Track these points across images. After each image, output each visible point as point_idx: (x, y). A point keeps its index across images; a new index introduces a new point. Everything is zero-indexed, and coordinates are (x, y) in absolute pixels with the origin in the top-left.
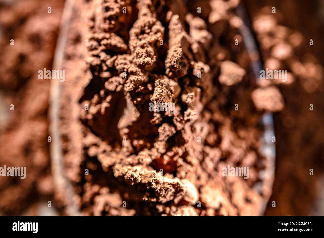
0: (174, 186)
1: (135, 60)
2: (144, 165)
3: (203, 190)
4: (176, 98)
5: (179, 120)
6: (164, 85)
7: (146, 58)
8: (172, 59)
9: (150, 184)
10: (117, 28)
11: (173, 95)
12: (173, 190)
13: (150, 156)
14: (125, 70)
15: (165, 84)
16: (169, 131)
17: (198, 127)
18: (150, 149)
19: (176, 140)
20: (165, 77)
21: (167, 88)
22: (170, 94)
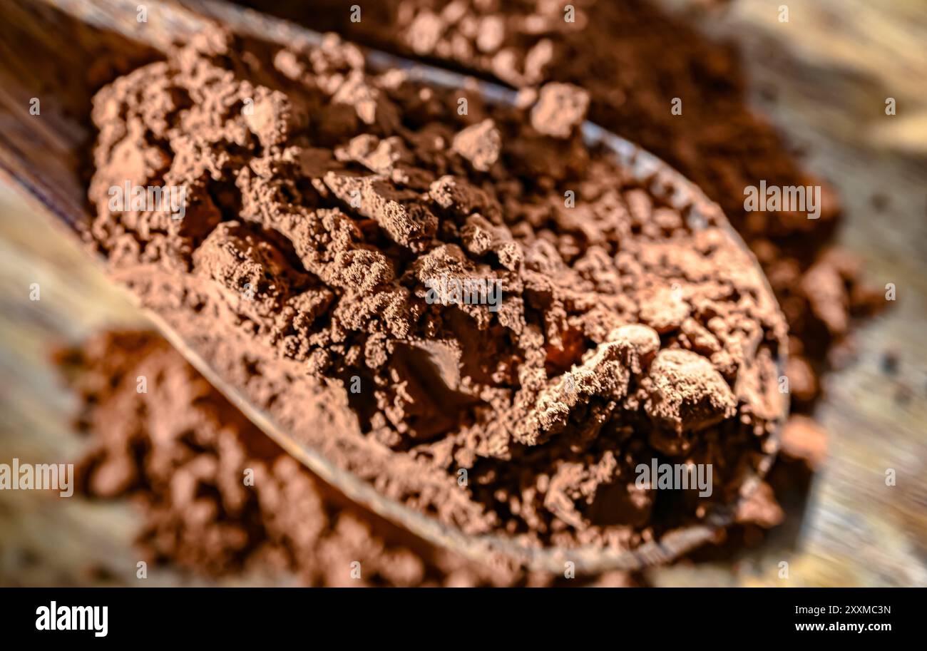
0: (610, 357)
1: (361, 292)
2: (545, 386)
3: (644, 315)
4: (467, 263)
5: (506, 280)
6: (435, 268)
7: (371, 270)
8: (399, 228)
9: (582, 395)
10: (286, 286)
11: (460, 264)
12: (616, 363)
13: (534, 366)
14: (368, 317)
15: (434, 265)
16: (514, 307)
17: (536, 256)
18: (524, 360)
19: (535, 306)
20: (420, 258)
21: (442, 266)
22: (455, 267)
